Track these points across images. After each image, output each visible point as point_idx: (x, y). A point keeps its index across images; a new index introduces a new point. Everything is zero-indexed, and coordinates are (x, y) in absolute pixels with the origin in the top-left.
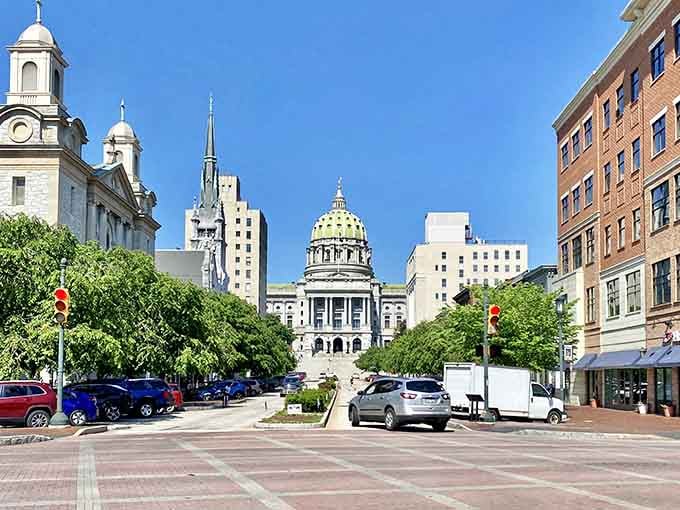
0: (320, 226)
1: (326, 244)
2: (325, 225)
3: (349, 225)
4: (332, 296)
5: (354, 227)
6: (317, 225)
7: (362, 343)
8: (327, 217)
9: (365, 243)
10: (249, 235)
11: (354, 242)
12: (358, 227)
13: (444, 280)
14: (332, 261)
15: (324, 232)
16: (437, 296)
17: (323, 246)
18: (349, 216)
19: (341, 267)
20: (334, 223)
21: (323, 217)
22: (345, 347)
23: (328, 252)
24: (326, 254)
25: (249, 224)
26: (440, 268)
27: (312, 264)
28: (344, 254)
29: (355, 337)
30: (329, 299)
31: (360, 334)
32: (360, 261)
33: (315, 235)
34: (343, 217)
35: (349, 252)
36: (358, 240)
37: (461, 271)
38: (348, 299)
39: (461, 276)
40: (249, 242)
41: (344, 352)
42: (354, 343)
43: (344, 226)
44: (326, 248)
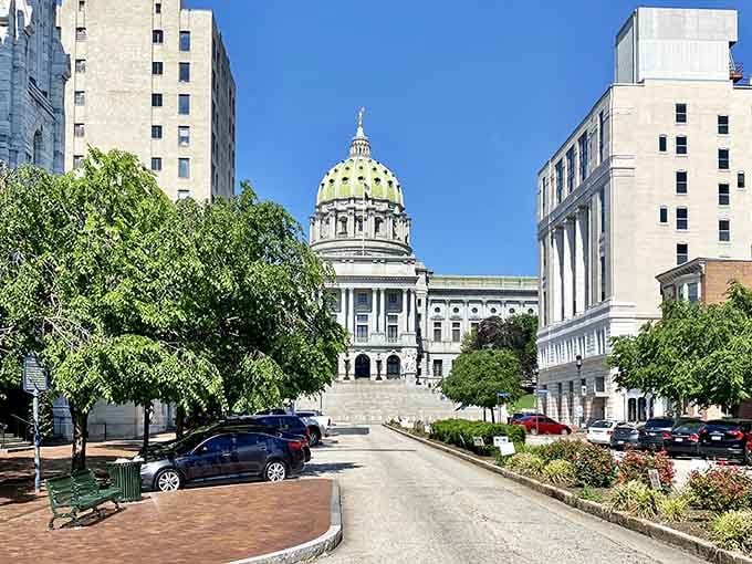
0: (332, 181)
1: (340, 208)
2: (338, 178)
3: (377, 180)
4: (351, 286)
5: (384, 183)
6: (326, 180)
7: (403, 363)
8: (341, 167)
9: (402, 209)
10: (184, 72)
11: (384, 207)
12: (390, 183)
13: (682, 177)
14: (351, 234)
15: (338, 190)
16: (664, 214)
17: (337, 211)
18: (377, 166)
19: (367, 244)
20: (353, 175)
21: (337, 167)
22: (373, 369)
23: (344, 221)
24: (340, 224)
25: (185, 45)
26: (671, 145)
27: (318, 240)
28: (369, 224)
29: (390, 354)
30: (347, 291)
31: (399, 349)
32: (394, 235)
33: (323, 194)
34: (368, 167)
35: (378, 221)
36: (392, 204)
37: (723, 154)
38: (379, 292)
39: (724, 164)
40: (185, 88)
41: (373, 378)
42: (388, 363)
43: (369, 181)
44: (340, 216)
